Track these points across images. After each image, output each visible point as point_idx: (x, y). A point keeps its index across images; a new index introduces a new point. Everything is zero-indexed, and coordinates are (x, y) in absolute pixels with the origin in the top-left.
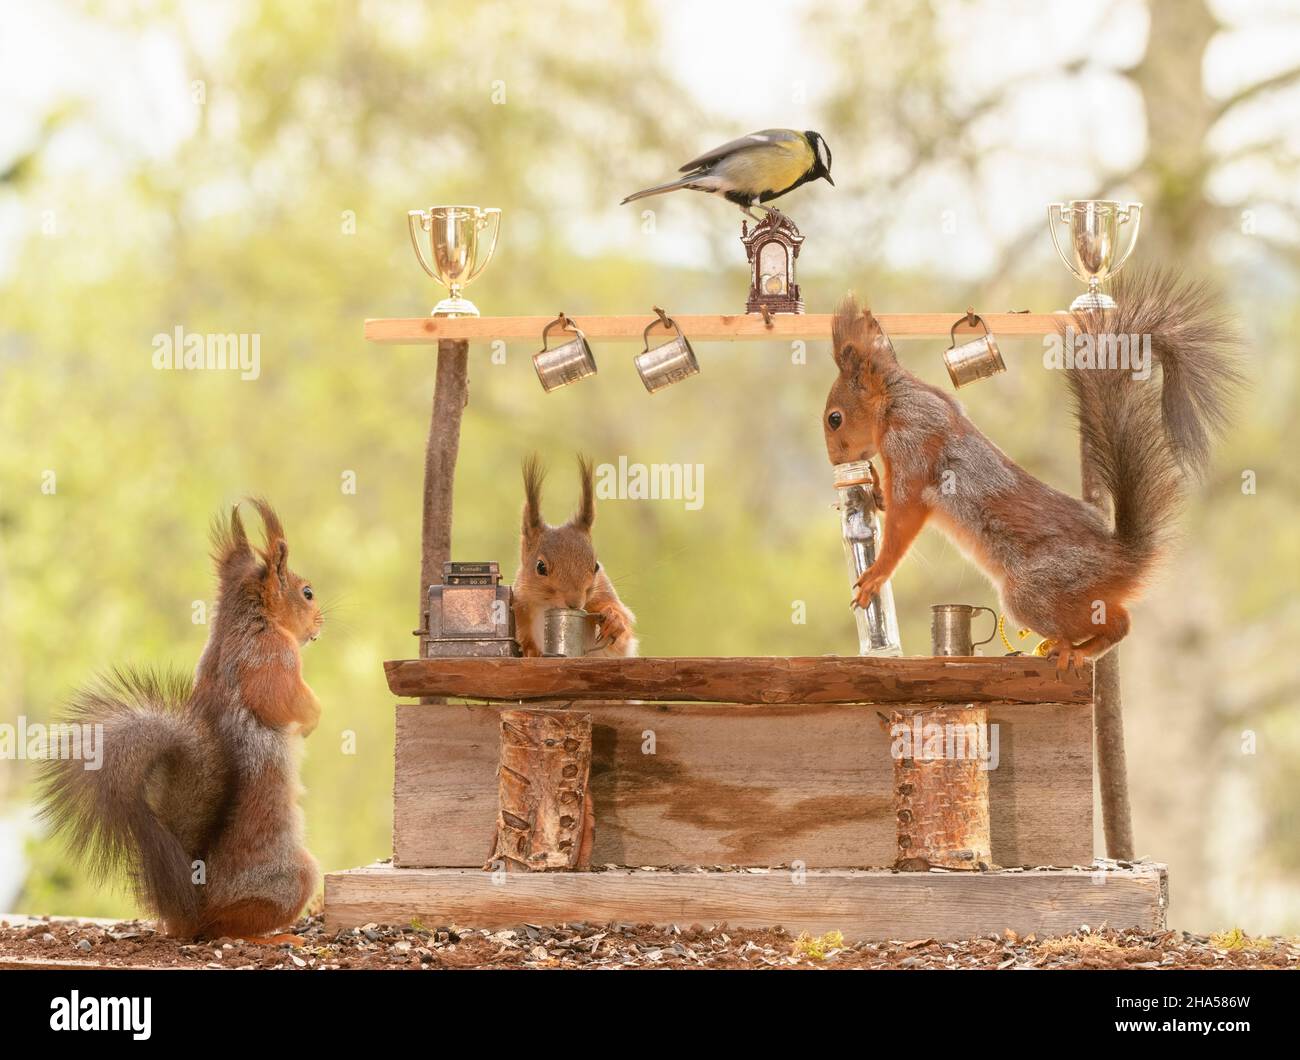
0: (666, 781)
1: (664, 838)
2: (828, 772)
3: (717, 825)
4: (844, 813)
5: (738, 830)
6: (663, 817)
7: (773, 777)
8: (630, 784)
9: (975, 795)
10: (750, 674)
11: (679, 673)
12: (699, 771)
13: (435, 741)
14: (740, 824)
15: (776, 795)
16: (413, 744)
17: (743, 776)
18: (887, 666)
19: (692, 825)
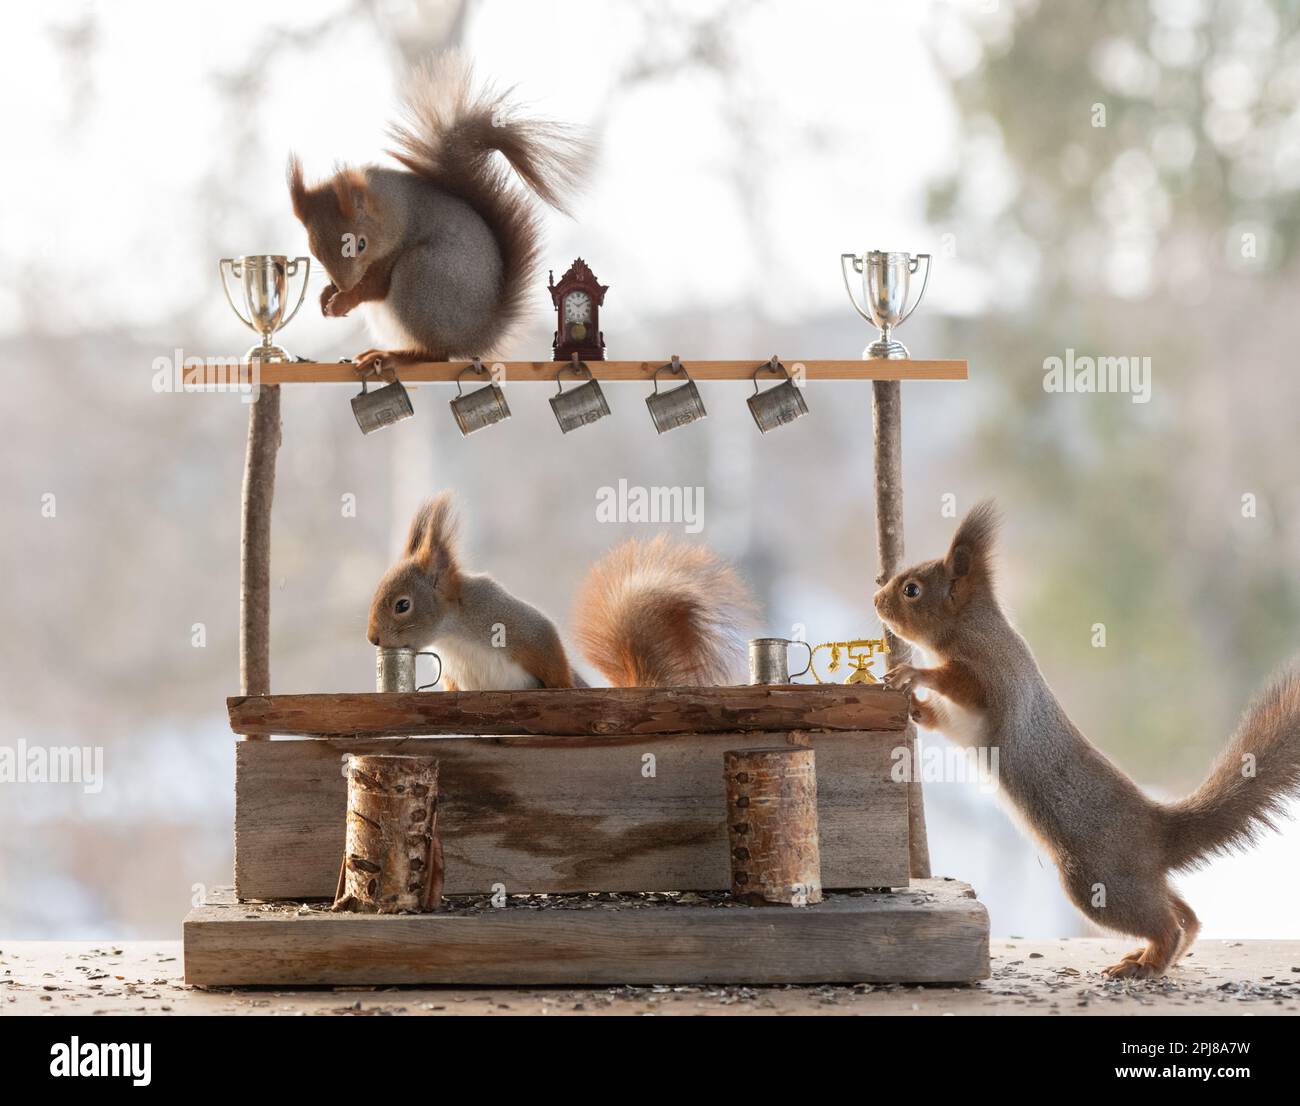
0: (500, 811)
1: (500, 866)
2: (655, 799)
3: (549, 852)
4: (672, 838)
5: (570, 857)
6: (498, 845)
7: (603, 805)
8: (465, 814)
9: (807, 832)
10: (582, 706)
11: (514, 706)
12: (532, 800)
13: (275, 777)
14: (572, 851)
15: (606, 823)
16: (253, 780)
17: (573, 805)
18: (714, 696)
19: (526, 853)
